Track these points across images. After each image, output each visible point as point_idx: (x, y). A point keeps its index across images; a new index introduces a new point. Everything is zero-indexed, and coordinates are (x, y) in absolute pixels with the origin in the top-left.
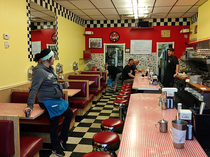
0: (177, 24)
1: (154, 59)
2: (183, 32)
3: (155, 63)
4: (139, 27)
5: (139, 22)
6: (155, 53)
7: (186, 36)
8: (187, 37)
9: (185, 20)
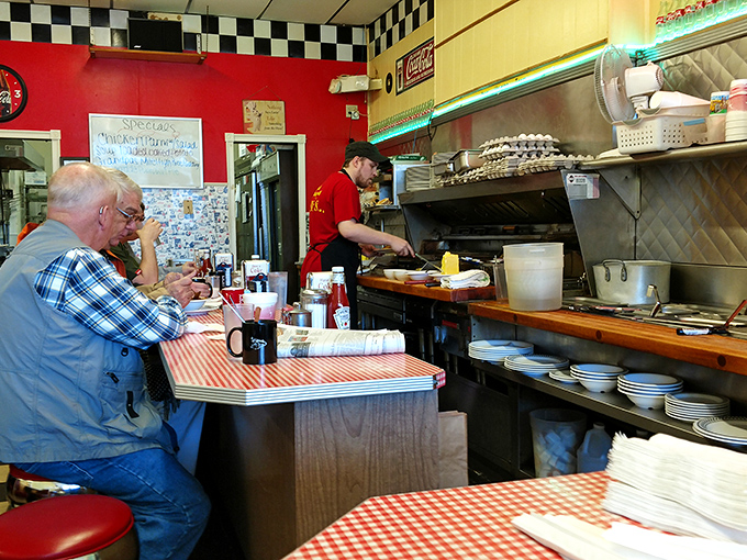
0: (312, 51)
1: (217, 215)
2: (343, 91)
3: (222, 231)
4: (132, 48)
5: (130, 21)
6: (218, 187)
7: (352, 111)
8: (356, 116)
9: (344, 35)
